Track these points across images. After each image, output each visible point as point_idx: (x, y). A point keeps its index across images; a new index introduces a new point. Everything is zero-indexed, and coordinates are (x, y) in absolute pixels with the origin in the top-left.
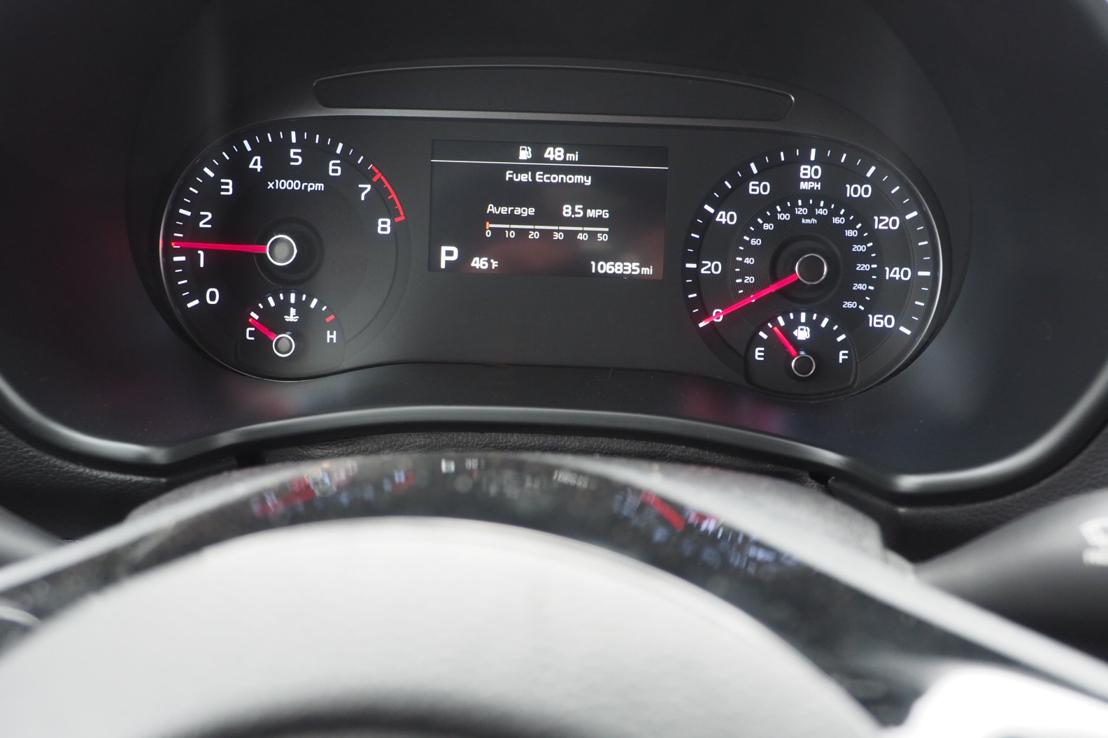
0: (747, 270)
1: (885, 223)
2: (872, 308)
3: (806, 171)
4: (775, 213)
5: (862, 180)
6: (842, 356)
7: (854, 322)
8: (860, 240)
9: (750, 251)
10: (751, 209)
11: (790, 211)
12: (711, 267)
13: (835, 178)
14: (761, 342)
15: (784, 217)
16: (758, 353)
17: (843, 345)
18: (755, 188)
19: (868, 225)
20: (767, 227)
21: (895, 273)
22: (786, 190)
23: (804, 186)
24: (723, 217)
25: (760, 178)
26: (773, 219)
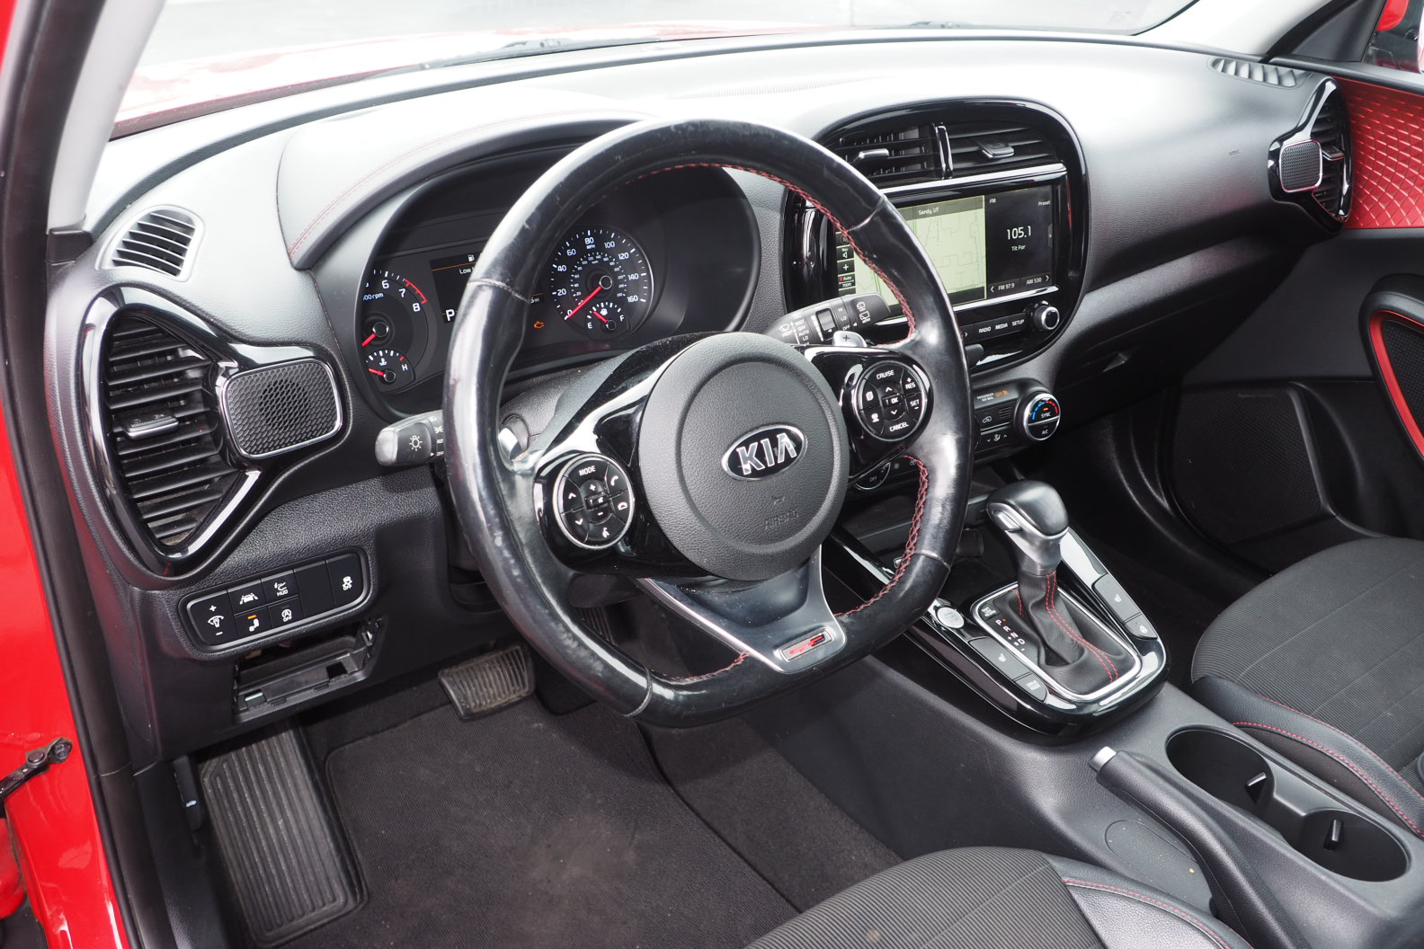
0: (577, 290)
1: (623, 256)
2: (628, 295)
3: (588, 241)
4: (581, 262)
5: (610, 240)
6: (621, 318)
7: (622, 302)
8: (616, 266)
9: (576, 281)
10: (570, 262)
11: (586, 259)
12: (562, 292)
13: (599, 242)
14: (589, 320)
15: (585, 263)
16: (589, 325)
17: (621, 313)
18: (570, 253)
19: (617, 259)
20: (580, 268)
21: (633, 277)
22: (582, 251)
23: (588, 247)
24: (561, 269)
25: (570, 248)
26: (580, 265)
